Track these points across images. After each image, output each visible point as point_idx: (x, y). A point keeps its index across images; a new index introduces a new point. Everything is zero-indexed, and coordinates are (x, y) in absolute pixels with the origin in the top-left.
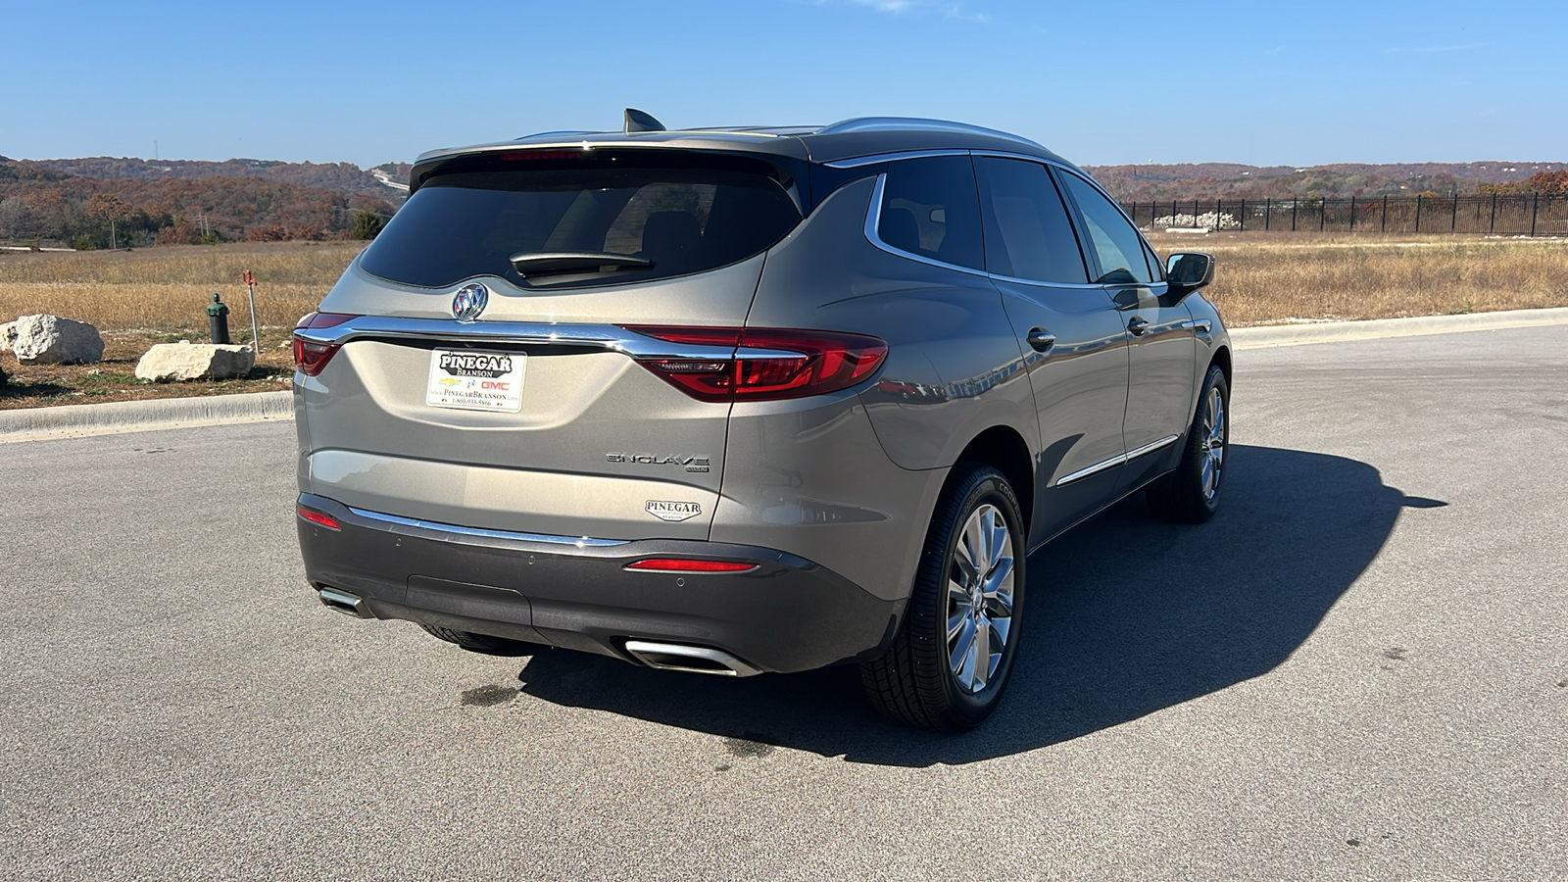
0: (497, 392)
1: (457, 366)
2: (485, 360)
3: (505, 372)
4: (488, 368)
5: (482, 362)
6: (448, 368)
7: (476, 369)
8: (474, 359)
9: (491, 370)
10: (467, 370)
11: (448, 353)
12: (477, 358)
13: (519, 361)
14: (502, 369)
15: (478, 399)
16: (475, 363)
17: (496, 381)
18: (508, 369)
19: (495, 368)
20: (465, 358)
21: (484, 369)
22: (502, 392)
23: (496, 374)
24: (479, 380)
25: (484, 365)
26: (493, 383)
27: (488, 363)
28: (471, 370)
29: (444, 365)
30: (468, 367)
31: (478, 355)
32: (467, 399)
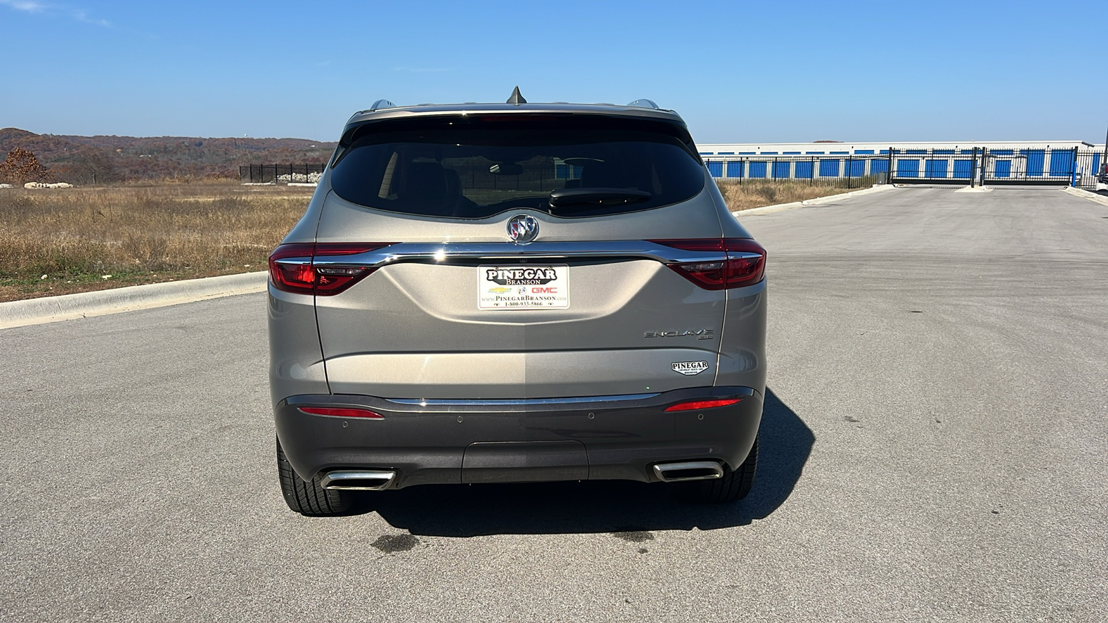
0: (547, 295)
1: (506, 278)
2: (532, 272)
3: (551, 279)
4: (536, 277)
5: (529, 273)
6: (495, 279)
7: (525, 279)
8: (522, 271)
9: (539, 279)
10: (517, 280)
11: (494, 268)
12: (524, 271)
13: (563, 272)
14: (548, 277)
15: (530, 302)
16: (523, 274)
17: (544, 286)
18: (553, 277)
19: (542, 277)
20: (512, 272)
21: (533, 279)
22: (551, 295)
23: (544, 282)
24: (529, 287)
25: (532, 276)
26: (542, 289)
27: (535, 273)
28: (520, 280)
29: (491, 278)
30: (517, 277)
31: (525, 268)
32: (519, 302)
